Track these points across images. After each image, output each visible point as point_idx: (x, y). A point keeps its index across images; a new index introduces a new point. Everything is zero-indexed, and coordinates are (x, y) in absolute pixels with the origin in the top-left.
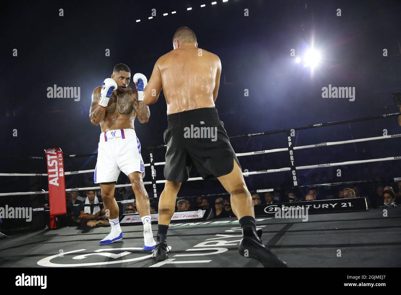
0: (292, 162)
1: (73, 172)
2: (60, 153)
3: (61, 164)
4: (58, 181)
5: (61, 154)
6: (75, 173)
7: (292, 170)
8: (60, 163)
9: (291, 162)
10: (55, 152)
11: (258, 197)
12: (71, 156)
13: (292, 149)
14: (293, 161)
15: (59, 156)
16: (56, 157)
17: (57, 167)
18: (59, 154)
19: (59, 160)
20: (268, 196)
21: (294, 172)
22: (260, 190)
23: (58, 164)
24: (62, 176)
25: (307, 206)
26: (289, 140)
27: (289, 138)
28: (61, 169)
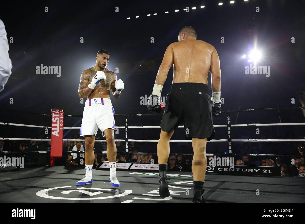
0: (229, 136)
1: (69, 127)
2: (62, 113)
4: (58, 133)
5: (62, 114)
6: (71, 128)
7: (228, 141)
8: (61, 120)
10: (58, 112)
12: (69, 115)
13: (230, 126)
15: (61, 115)
16: (58, 115)
17: (58, 123)
19: (61, 118)
21: (230, 143)
24: (61, 129)
25: (237, 169)
26: (228, 119)
27: (228, 117)
28: (61, 125)
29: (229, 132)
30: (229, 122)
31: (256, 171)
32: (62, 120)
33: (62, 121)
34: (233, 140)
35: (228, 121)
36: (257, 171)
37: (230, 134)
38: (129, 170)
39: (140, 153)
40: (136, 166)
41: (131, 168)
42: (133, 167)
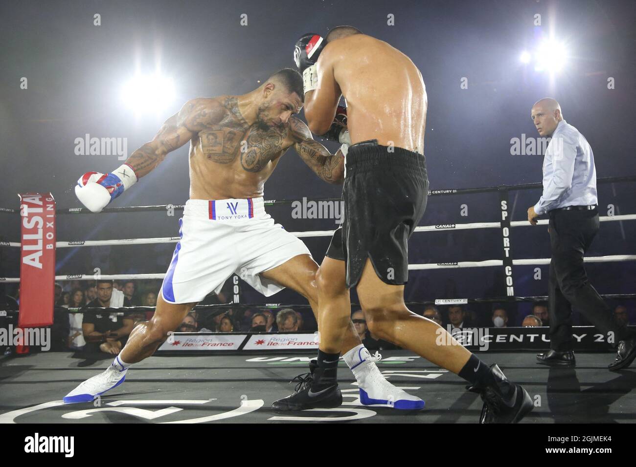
0: (507, 250)
1: (73, 243)
2: (50, 203)
3: (50, 225)
4: (41, 260)
5: (52, 206)
6: (77, 244)
7: (505, 265)
8: (47, 223)
9: (505, 249)
10: (40, 200)
11: (437, 313)
12: (72, 210)
13: (508, 226)
14: (509, 249)
15: (48, 209)
16: (40, 210)
17: (41, 231)
18: (48, 205)
19: (48, 216)
20: (456, 312)
21: (508, 268)
22: (441, 300)
23: (45, 225)
24: (50, 248)
25: (530, 337)
26: (503, 208)
27: (504, 203)
28: (50, 236)
29: (506, 242)
30: (504, 215)
31: (577, 339)
32: (52, 223)
33: (52, 227)
34: (516, 262)
35: (503, 212)
36: (579, 339)
37: (508, 246)
38: (241, 352)
39: (273, 305)
40: (260, 342)
41: (246, 348)
42: (251, 345)
